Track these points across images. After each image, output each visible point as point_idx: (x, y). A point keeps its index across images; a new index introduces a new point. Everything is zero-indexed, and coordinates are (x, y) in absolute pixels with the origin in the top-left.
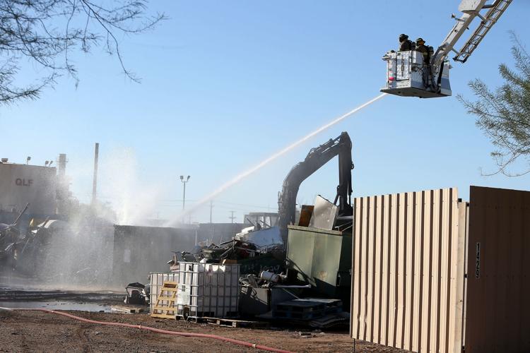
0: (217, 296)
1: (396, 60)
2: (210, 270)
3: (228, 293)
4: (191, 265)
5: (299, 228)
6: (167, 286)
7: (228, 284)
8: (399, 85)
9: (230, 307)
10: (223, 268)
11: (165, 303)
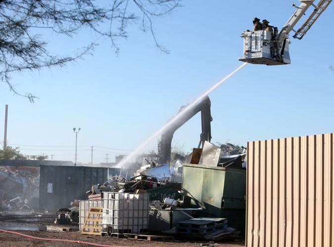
0: (133, 218)
1: (251, 37)
2: (128, 198)
3: (141, 215)
4: (113, 194)
5: (191, 165)
6: (93, 210)
7: (141, 208)
8: (254, 56)
9: (143, 225)
10: (137, 196)
11: (91, 223)
